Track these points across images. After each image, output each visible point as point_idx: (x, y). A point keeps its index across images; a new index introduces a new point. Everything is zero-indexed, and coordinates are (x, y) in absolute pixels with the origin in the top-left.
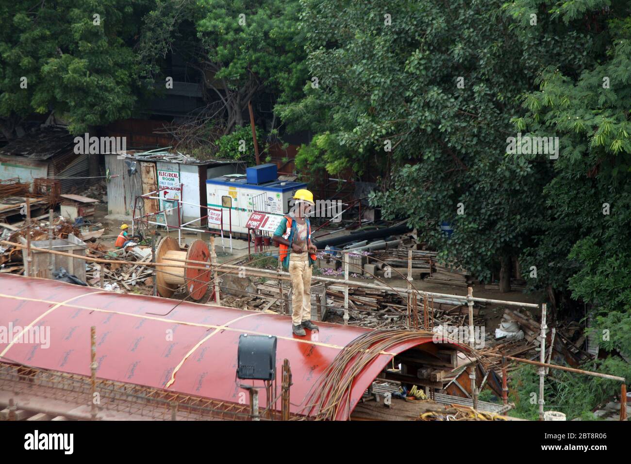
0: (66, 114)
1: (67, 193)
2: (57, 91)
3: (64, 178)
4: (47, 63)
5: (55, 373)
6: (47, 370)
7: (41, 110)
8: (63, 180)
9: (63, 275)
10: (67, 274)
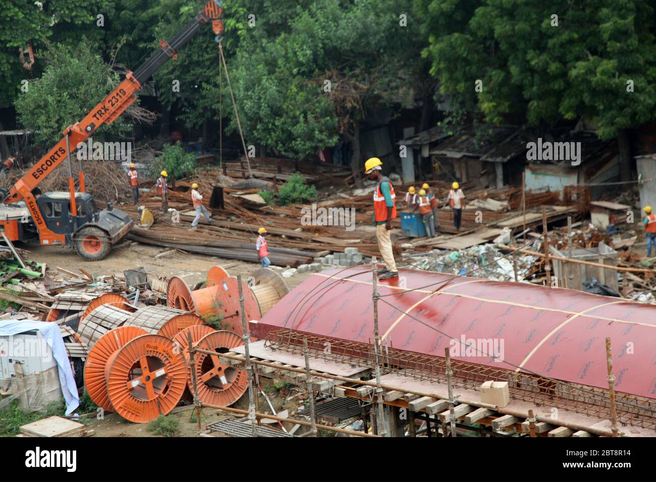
0: (595, 118)
1: (598, 200)
2: (586, 95)
3: (594, 184)
4: (575, 67)
5: (575, 386)
6: (566, 382)
7: (569, 116)
8: (593, 187)
9: (594, 285)
10: (598, 284)
